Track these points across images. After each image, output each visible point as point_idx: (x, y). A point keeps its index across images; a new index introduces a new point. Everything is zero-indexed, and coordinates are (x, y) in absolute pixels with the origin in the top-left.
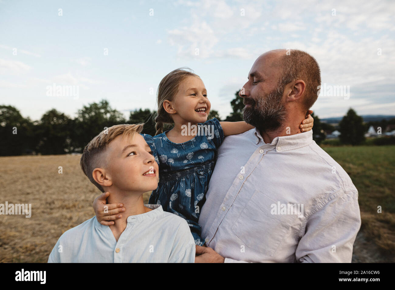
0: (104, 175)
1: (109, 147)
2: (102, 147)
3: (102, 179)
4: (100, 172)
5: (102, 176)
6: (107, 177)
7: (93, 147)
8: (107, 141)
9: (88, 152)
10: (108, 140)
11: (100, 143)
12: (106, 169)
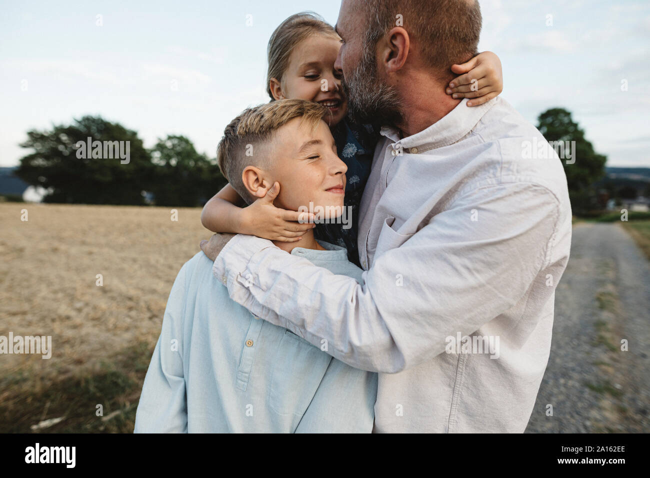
0: (260, 180)
1: (277, 136)
2: (265, 134)
3: (256, 185)
4: (255, 173)
5: (257, 180)
6: (265, 183)
7: (247, 130)
8: (275, 125)
9: (237, 136)
10: (277, 123)
11: (262, 127)
12: (267, 171)
